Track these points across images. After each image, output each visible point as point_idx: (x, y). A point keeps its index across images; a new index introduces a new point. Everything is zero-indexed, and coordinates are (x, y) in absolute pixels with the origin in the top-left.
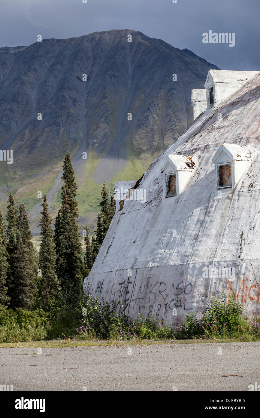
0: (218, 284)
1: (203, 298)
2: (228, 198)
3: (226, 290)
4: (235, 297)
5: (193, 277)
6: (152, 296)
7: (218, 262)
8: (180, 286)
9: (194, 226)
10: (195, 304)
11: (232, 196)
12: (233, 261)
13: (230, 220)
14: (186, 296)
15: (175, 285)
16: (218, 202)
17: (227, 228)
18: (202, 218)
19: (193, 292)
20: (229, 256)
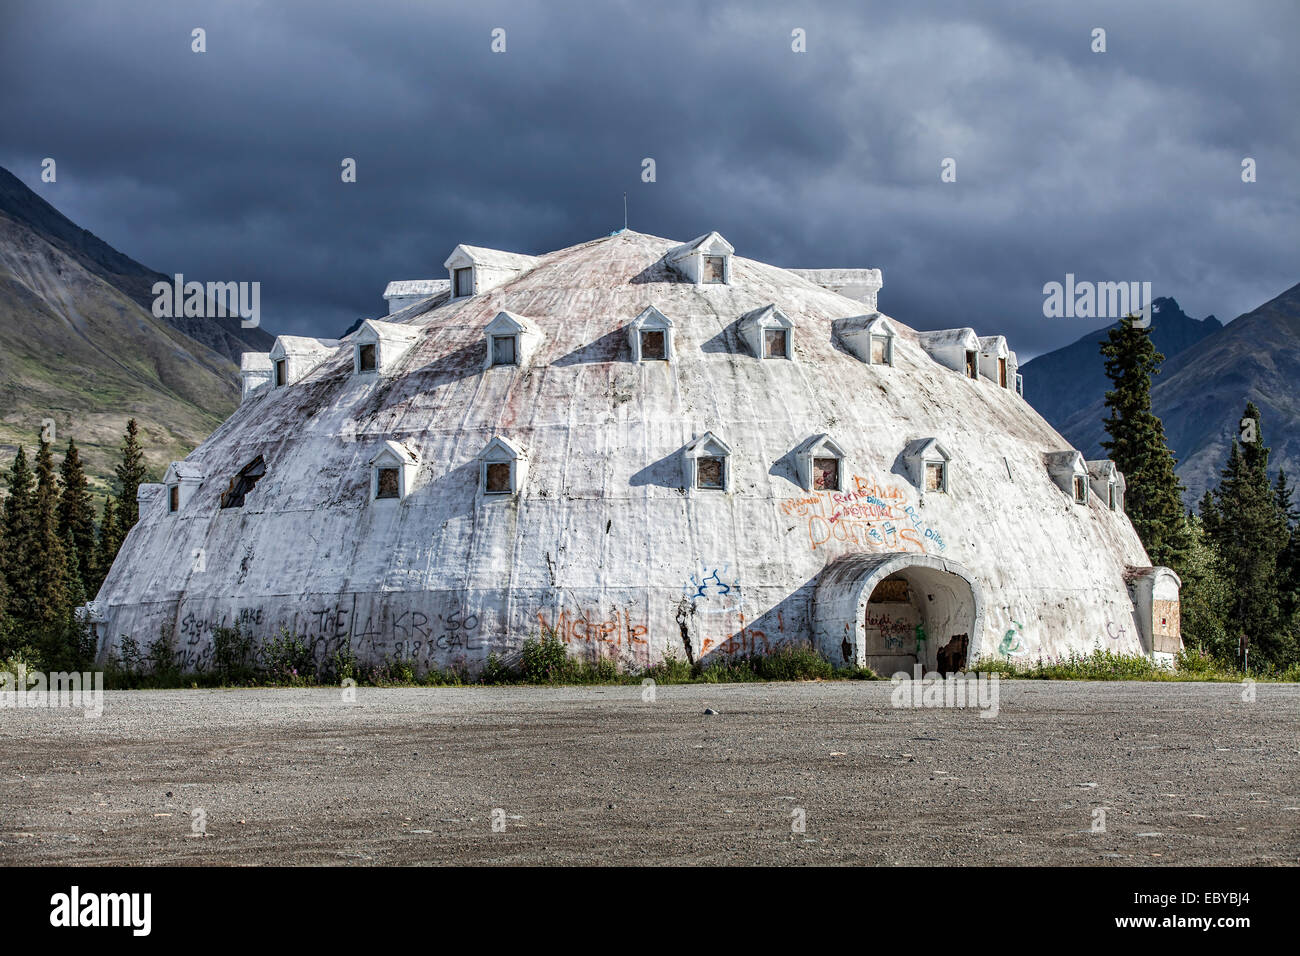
0: (522, 618)
1: (500, 635)
2: (509, 507)
3: (536, 626)
4: (552, 633)
5: (476, 607)
6: (399, 631)
7: (519, 589)
8: (455, 618)
9: (457, 541)
10: (486, 643)
11: (516, 505)
12: (544, 590)
13: (521, 537)
14: (469, 632)
15: (445, 617)
16: (493, 511)
17: (520, 546)
18: (468, 531)
19: (481, 626)
20: (535, 582)
